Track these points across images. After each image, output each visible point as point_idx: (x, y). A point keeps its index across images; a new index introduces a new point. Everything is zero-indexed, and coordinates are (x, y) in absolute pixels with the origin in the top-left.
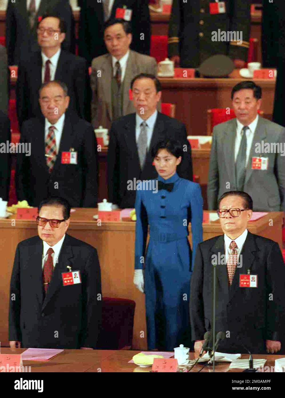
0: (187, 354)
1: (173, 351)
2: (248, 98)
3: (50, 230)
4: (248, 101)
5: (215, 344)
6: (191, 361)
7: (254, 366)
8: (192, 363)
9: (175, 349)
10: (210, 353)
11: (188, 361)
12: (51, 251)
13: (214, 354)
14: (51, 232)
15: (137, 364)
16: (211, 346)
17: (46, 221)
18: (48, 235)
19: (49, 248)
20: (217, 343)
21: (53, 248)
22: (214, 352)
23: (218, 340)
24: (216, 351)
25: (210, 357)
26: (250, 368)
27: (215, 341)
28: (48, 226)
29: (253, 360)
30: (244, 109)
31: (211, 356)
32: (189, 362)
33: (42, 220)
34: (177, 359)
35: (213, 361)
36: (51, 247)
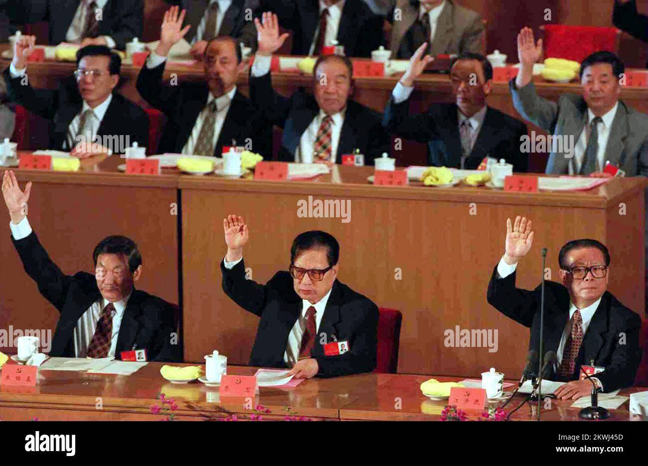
0: (499, 382)
1: (480, 378)
2: (605, 75)
3: (310, 285)
4: (604, 79)
5: (542, 368)
6: (504, 392)
7: (598, 402)
8: (508, 396)
9: (484, 375)
10: (534, 382)
11: (501, 392)
12: (312, 311)
13: (540, 382)
14: (312, 288)
15: (427, 395)
16: (537, 372)
17: (303, 271)
18: (308, 292)
19: (309, 306)
20: (544, 368)
21: (316, 306)
22: (541, 381)
23: (546, 363)
24: (545, 379)
25: (534, 388)
26: (593, 406)
27: (542, 365)
28: (306, 278)
29: (597, 394)
30: (598, 91)
31: (536, 386)
32: (503, 394)
33: (298, 269)
34: (485, 390)
35: (538, 394)
36: (313, 305)
